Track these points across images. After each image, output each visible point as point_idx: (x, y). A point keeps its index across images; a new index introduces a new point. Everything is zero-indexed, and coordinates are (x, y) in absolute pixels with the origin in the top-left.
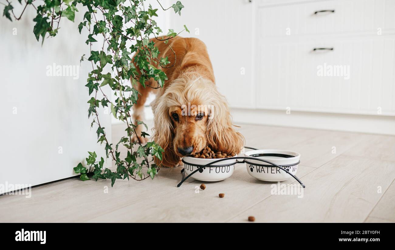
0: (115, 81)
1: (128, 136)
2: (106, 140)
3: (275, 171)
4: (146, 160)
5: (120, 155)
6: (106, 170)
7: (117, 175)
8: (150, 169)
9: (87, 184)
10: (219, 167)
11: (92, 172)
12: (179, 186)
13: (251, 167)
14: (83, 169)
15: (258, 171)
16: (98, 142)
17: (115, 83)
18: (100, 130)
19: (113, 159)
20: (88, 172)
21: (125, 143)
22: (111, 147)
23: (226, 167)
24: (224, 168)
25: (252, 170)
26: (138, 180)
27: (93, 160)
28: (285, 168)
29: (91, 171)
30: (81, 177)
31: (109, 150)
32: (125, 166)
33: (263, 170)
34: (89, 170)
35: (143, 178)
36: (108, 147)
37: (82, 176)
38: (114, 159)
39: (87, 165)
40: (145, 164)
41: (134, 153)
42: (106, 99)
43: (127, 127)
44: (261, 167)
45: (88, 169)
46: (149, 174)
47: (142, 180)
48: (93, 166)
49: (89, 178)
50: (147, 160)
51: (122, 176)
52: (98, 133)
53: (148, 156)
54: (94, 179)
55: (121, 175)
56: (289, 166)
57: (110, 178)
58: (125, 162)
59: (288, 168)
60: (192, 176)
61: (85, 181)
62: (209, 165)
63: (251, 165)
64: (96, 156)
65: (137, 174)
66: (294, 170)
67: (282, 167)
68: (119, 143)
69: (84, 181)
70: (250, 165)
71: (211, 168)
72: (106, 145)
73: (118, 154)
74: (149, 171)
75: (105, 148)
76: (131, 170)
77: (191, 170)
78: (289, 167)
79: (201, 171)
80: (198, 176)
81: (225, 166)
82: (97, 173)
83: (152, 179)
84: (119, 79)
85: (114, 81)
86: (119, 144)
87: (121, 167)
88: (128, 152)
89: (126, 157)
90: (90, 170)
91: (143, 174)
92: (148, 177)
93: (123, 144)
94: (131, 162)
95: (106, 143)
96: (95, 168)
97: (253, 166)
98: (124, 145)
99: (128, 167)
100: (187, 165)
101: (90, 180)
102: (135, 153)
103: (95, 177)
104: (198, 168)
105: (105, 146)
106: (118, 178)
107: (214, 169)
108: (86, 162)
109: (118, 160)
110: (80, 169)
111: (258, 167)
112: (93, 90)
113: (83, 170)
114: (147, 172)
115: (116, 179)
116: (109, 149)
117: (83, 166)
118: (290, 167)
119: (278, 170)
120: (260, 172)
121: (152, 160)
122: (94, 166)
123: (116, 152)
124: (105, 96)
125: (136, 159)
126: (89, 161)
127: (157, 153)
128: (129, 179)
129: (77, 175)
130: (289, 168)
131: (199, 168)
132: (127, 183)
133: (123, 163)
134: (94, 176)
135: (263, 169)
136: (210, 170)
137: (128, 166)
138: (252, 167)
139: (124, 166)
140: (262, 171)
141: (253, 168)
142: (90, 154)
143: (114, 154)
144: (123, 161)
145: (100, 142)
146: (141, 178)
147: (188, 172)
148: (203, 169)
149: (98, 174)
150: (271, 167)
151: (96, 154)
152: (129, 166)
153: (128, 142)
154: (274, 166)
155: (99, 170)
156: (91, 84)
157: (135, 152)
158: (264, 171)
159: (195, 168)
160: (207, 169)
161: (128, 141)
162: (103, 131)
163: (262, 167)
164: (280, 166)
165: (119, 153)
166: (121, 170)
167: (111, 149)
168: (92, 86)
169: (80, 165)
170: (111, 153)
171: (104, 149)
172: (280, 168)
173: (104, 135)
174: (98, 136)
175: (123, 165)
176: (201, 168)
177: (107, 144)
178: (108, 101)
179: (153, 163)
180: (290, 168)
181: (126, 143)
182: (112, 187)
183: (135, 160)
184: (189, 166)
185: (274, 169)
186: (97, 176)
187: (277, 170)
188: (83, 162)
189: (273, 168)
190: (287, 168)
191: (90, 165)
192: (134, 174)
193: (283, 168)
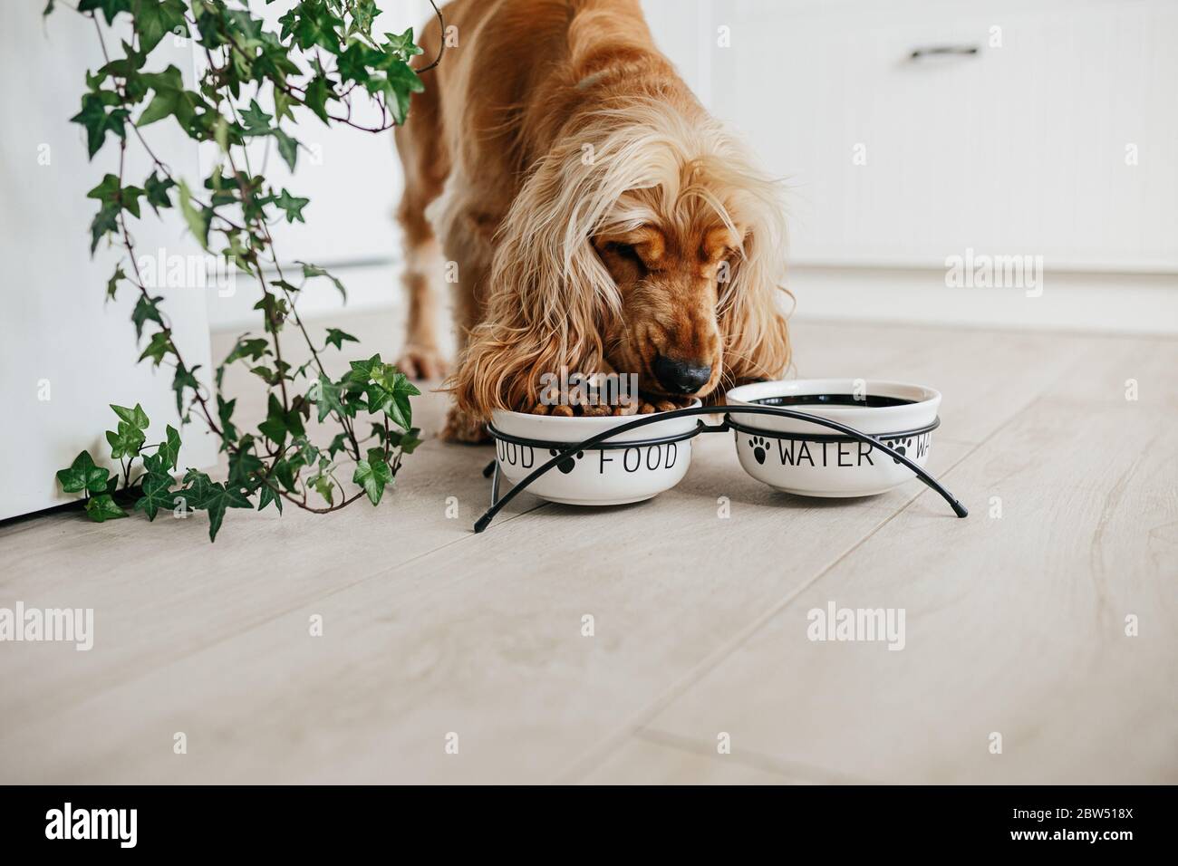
0: (201, 103)
1: (267, 330)
2: (175, 351)
3: (852, 458)
4: (346, 435)
5: (237, 408)
6: (188, 475)
7: (230, 493)
8: (365, 463)
9: (113, 532)
10: (637, 447)
11: (137, 487)
12: (480, 527)
13: (759, 445)
14: (96, 475)
15: (786, 457)
16: (141, 358)
17: (200, 111)
18: (146, 310)
19: (208, 428)
20: (119, 487)
21: (255, 359)
22: (194, 378)
23: (664, 448)
24: (655, 450)
25: (760, 456)
26: (315, 512)
27: (136, 440)
28: (890, 445)
29: (131, 482)
30: (88, 507)
31: (188, 392)
32: (259, 456)
33: (804, 453)
34: (121, 479)
35: (337, 502)
36: (184, 377)
37: (93, 504)
38: (214, 429)
39: (113, 457)
40: (343, 449)
41: (295, 400)
42: (161, 177)
43: (261, 296)
44: (798, 444)
45: (118, 475)
46: (362, 485)
47: (331, 509)
48: (138, 461)
49: (124, 509)
50: (352, 433)
51: (250, 498)
52: (138, 319)
53: (354, 416)
54: (143, 513)
55: (248, 494)
56: (904, 438)
57: (202, 508)
58: (261, 440)
59: (901, 444)
60: (531, 487)
61: (107, 523)
62: (598, 443)
63: (755, 439)
64: (146, 423)
65: (311, 486)
66: (920, 452)
67: (881, 439)
68: (229, 361)
69: (102, 522)
70: (751, 437)
71: (604, 451)
72: (174, 370)
73: (226, 409)
74: (362, 473)
75: (174, 384)
76: (285, 470)
77: (527, 463)
78: (904, 442)
79: (567, 466)
80: (554, 485)
81: (658, 444)
82: (154, 489)
83: (375, 504)
84: (218, 99)
85: (197, 105)
86: (227, 366)
87: (242, 460)
88: (272, 398)
89: (265, 420)
90: (127, 477)
91: (337, 486)
92: (359, 495)
93: (248, 366)
94: (284, 438)
95: (177, 362)
96: (146, 471)
97: (766, 440)
98: (251, 371)
99: (273, 458)
100: (511, 445)
101: (128, 516)
102: (302, 404)
103: (147, 503)
104: (553, 453)
105: (172, 378)
106: (235, 505)
107: (617, 455)
108: (107, 449)
109: (228, 432)
110: (82, 477)
111: (786, 444)
112: (102, 139)
113: (96, 480)
114: (354, 478)
115: (229, 510)
116: (189, 385)
117: (96, 465)
118: (908, 439)
119: (866, 454)
120: (792, 464)
121: (373, 434)
122: (145, 463)
123: (220, 399)
124: (160, 164)
125: (306, 425)
126: (118, 444)
127: (389, 403)
128: (281, 509)
129: (75, 500)
130: (905, 445)
131: (558, 454)
132: (275, 525)
133: (252, 444)
134: (141, 503)
135: (804, 450)
136: (602, 460)
137: (271, 455)
138: (762, 443)
139: (255, 458)
140: (800, 457)
141: (764, 447)
142: (120, 414)
143: (213, 407)
144: (252, 438)
145: (150, 359)
146: (330, 500)
147: (516, 473)
148: (574, 457)
149: (159, 494)
150: (837, 444)
151: (143, 414)
152: (278, 455)
153: (267, 356)
154: (852, 437)
155: (164, 477)
156: (95, 112)
157: (299, 397)
158: (809, 457)
159: (543, 457)
160: (592, 457)
161: (269, 353)
162: (157, 311)
163: (801, 442)
164: (874, 436)
165: (233, 403)
166: (243, 474)
167: (195, 385)
168: (98, 120)
169: (84, 461)
170: (198, 403)
171: (171, 388)
172: (873, 444)
173: (167, 332)
174: (139, 333)
175: (251, 452)
176: (565, 455)
177: (180, 366)
178: (170, 182)
179: (375, 442)
180: (909, 445)
181: (260, 362)
182: (213, 540)
183: (299, 431)
184: (518, 447)
185: (851, 448)
186: (154, 501)
187: (860, 454)
188: (96, 447)
189: (845, 447)
190: (897, 443)
191: (126, 458)
192: (298, 486)
193: (885, 444)
